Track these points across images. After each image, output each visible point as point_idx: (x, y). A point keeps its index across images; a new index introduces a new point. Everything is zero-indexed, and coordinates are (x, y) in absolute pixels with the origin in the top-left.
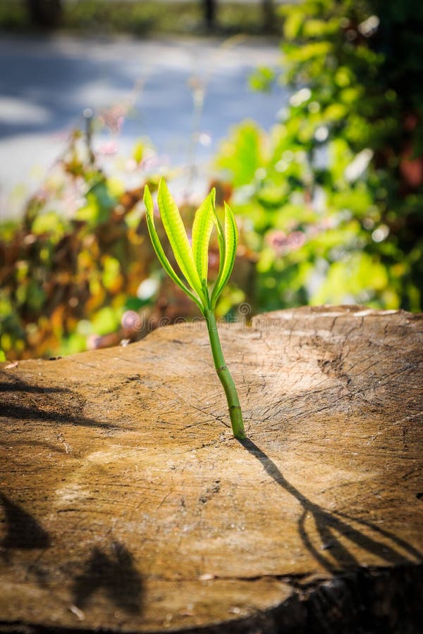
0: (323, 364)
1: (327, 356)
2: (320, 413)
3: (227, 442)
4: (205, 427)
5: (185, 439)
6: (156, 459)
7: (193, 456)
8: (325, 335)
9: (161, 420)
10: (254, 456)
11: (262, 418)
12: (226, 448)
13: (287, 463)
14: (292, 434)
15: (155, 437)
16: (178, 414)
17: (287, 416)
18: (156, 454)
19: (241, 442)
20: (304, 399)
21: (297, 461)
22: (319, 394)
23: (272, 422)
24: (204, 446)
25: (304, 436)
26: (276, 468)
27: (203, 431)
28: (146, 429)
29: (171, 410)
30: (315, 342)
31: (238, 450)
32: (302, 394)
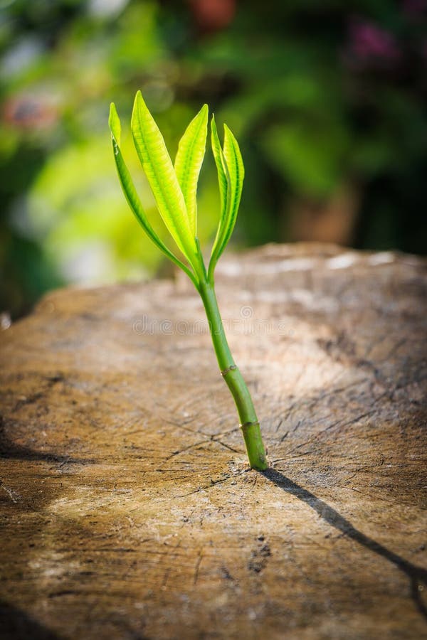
0: (326, 346)
1: (325, 333)
2: (359, 424)
3: (243, 475)
4: (201, 453)
5: (180, 474)
6: (153, 506)
7: (206, 500)
8: (305, 298)
9: (130, 445)
10: (294, 497)
11: (277, 435)
12: (248, 486)
13: (348, 505)
14: (333, 459)
15: (134, 472)
16: (151, 433)
17: (312, 432)
18: (149, 499)
19: (266, 475)
20: (325, 403)
21: (361, 503)
22: (343, 395)
23: (296, 441)
24: (213, 483)
25: (351, 462)
26: (337, 514)
27: (200, 460)
28: (115, 460)
29: (136, 428)
30: (297, 311)
31: (265, 486)
32: (317, 395)
